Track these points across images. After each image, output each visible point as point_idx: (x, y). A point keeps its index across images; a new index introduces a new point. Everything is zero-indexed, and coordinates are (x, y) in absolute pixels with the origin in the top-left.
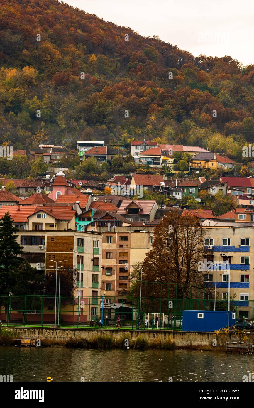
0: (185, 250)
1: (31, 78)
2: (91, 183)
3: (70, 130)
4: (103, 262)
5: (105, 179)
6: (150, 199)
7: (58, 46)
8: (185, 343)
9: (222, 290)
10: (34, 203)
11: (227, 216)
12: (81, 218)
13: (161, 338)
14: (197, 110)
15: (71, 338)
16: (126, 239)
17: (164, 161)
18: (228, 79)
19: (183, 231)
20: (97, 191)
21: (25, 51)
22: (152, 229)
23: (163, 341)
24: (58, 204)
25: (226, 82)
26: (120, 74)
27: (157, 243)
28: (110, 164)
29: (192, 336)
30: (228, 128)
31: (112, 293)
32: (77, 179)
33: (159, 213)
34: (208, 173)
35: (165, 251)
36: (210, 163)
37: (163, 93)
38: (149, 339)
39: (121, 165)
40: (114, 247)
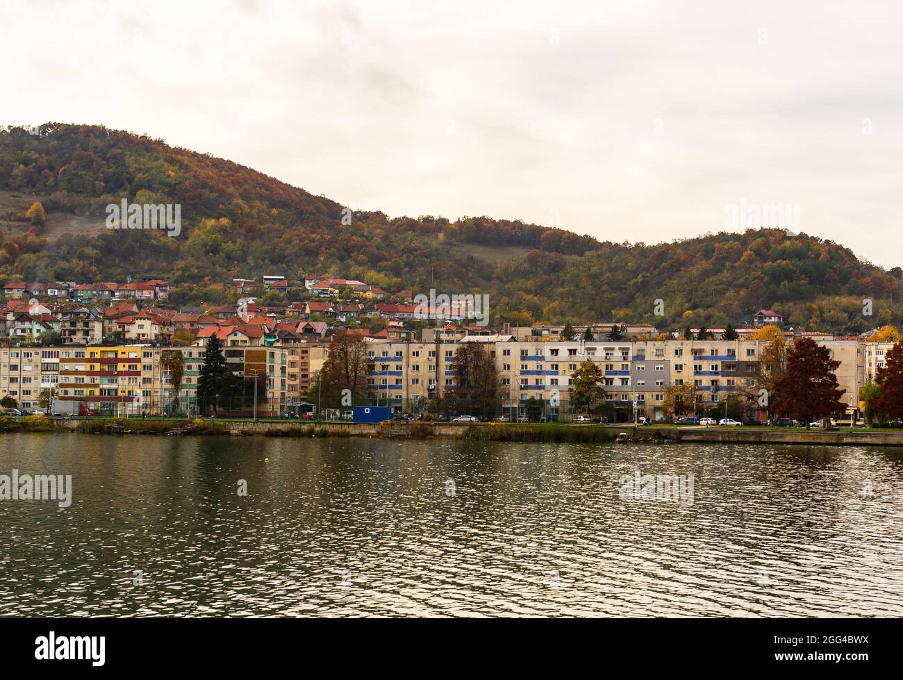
0: (353, 361)
1: (226, 227)
2: (275, 309)
3: (257, 267)
4: (289, 370)
5: (286, 306)
6: (321, 321)
7: (248, 202)
8: (357, 432)
9: (382, 391)
10: (231, 325)
11: (381, 334)
12: (268, 336)
13: (338, 428)
14: (356, 253)
15: (269, 429)
16: (306, 352)
17: (331, 292)
18: (380, 228)
19: (351, 346)
20: (280, 315)
21: (221, 206)
22: (327, 345)
23: (340, 430)
24: (250, 325)
25: (378, 231)
26: (296, 225)
27: (332, 355)
28: (290, 294)
29: (362, 426)
30: (380, 266)
31: (296, 394)
32: (264, 306)
33: (329, 333)
34: (365, 301)
35: (337, 361)
36: (367, 293)
37: (330, 239)
38: (330, 429)
39: (298, 295)
40: (297, 358)
